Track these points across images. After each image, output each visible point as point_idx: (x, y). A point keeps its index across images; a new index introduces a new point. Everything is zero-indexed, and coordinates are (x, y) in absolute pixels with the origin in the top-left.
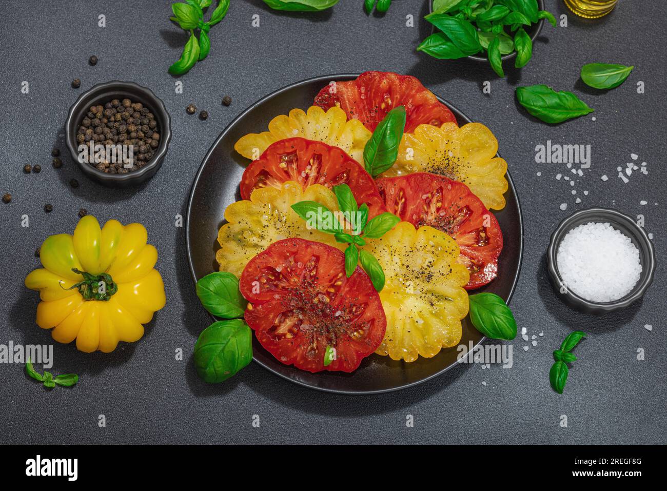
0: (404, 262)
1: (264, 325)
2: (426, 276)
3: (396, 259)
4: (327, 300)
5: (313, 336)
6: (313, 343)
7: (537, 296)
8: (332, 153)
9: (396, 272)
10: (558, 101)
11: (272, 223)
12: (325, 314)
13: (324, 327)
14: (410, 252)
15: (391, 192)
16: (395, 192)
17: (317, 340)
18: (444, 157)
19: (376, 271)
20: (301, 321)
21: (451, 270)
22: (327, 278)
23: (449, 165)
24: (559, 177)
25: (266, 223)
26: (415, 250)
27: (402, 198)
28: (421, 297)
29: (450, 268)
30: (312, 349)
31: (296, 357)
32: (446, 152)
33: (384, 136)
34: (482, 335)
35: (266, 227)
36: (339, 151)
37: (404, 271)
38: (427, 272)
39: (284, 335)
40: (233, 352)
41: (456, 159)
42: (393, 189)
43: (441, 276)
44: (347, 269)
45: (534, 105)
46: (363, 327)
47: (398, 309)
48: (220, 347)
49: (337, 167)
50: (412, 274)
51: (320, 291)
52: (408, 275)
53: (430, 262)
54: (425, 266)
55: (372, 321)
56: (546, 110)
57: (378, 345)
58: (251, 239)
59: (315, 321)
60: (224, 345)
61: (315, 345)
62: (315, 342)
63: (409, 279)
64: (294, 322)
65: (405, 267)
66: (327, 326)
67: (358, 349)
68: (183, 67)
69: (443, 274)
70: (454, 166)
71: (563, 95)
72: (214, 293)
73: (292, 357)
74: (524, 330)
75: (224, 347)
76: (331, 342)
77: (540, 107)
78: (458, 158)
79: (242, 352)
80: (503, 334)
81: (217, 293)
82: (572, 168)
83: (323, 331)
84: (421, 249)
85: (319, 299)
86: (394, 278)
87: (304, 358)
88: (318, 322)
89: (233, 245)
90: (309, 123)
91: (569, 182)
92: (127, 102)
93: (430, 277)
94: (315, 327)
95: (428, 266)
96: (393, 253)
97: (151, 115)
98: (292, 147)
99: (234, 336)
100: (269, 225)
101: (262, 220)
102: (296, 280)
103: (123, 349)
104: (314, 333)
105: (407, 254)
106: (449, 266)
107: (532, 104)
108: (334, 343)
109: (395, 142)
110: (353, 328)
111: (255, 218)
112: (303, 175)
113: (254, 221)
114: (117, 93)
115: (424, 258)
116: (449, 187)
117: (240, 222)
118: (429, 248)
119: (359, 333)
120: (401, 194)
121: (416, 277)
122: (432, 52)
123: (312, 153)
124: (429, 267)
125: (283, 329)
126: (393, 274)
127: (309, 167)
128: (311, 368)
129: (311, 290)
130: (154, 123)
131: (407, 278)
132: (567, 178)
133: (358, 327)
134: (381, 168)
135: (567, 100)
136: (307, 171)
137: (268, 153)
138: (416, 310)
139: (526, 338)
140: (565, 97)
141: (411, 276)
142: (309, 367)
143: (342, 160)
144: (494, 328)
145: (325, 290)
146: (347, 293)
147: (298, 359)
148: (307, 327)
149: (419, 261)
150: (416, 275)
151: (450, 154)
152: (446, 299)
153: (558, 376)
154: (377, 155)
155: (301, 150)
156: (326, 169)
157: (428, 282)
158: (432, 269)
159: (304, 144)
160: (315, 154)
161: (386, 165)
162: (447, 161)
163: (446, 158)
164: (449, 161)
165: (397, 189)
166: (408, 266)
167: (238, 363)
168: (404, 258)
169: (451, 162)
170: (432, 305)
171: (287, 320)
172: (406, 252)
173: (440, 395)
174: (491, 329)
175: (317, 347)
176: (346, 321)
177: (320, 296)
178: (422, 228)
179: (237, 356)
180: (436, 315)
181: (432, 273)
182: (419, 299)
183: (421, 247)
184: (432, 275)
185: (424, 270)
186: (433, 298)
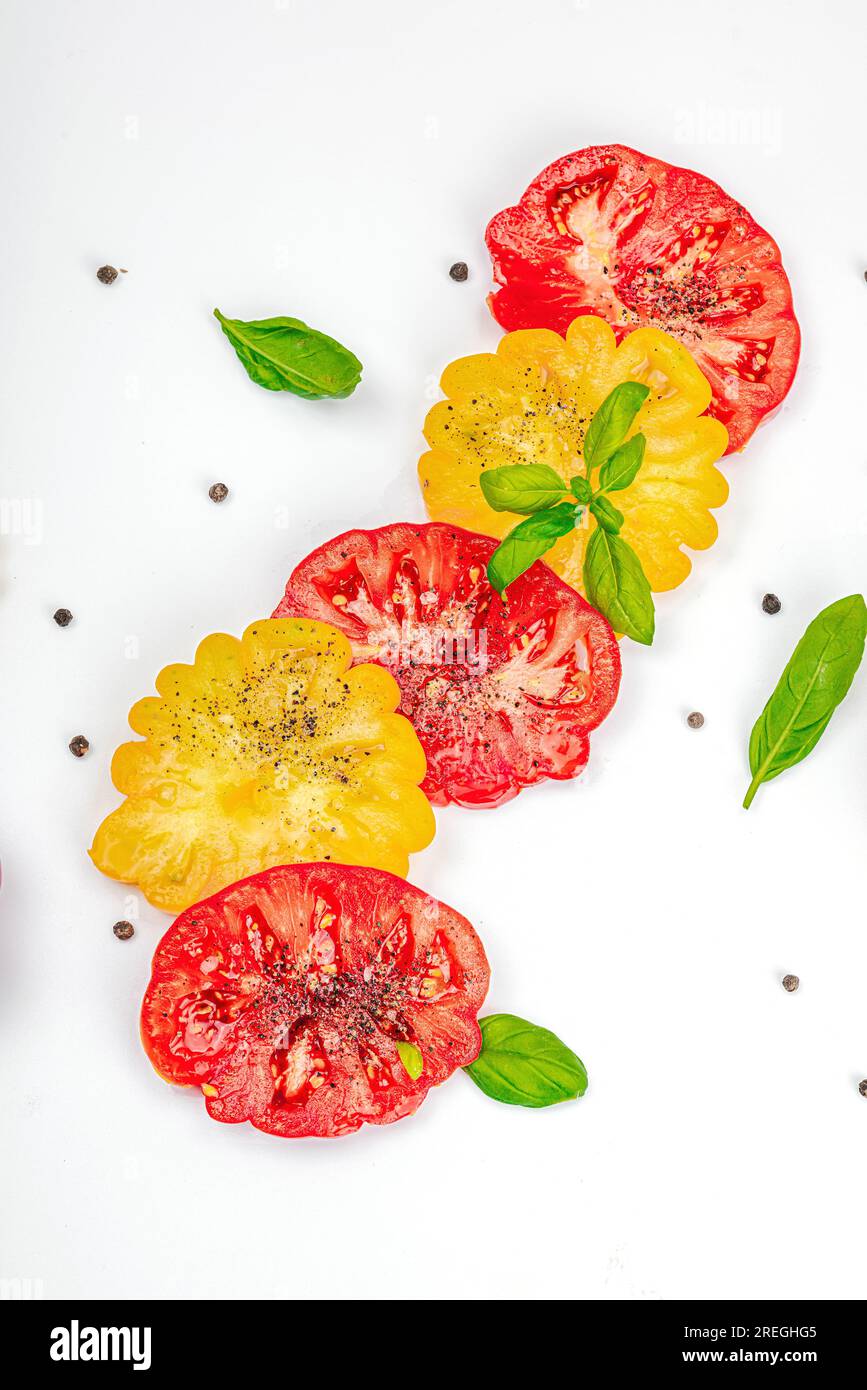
0: (246, 718)
2: (302, 727)
3: (226, 718)
9: (240, 744)
14: (246, 690)
21: (346, 687)
26: (254, 683)
28: (315, 775)
29: (341, 685)
37: (254, 736)
38: (299, 716)
43: (331, 709)
47: (282, 824)
50: (273, 736)
52: (264, 741)
53: (297, 692)
54: (290, 707)
63: (273, 750)
65: (251, 727)
69: (334, 704)
84: (265, 674)
86: (241, 757)
93: (311, 723)
95: (295, 702)
96: (213, 709)
105: (241, 698)
106: (339, 680)
115: (280, 690)
121: (284, 737)
124: (300, 703)
126: (236, 754)
131: (265, 748)
138: (320, 806)
141: (272, 741)
149: (274, 701)
150: (282, 733)
152: (367, 754)
157: (312, 735)
158: (310, 705)
166: (256, 724)
168: (241, 708)
170: (345, 780)
172: (239, 695)
180: (363, 798)
181: (311, 713)
182: (315, 781)
183: (263, 670)
184: (312, 716)
185: (293, 716)
186: (341, 765)
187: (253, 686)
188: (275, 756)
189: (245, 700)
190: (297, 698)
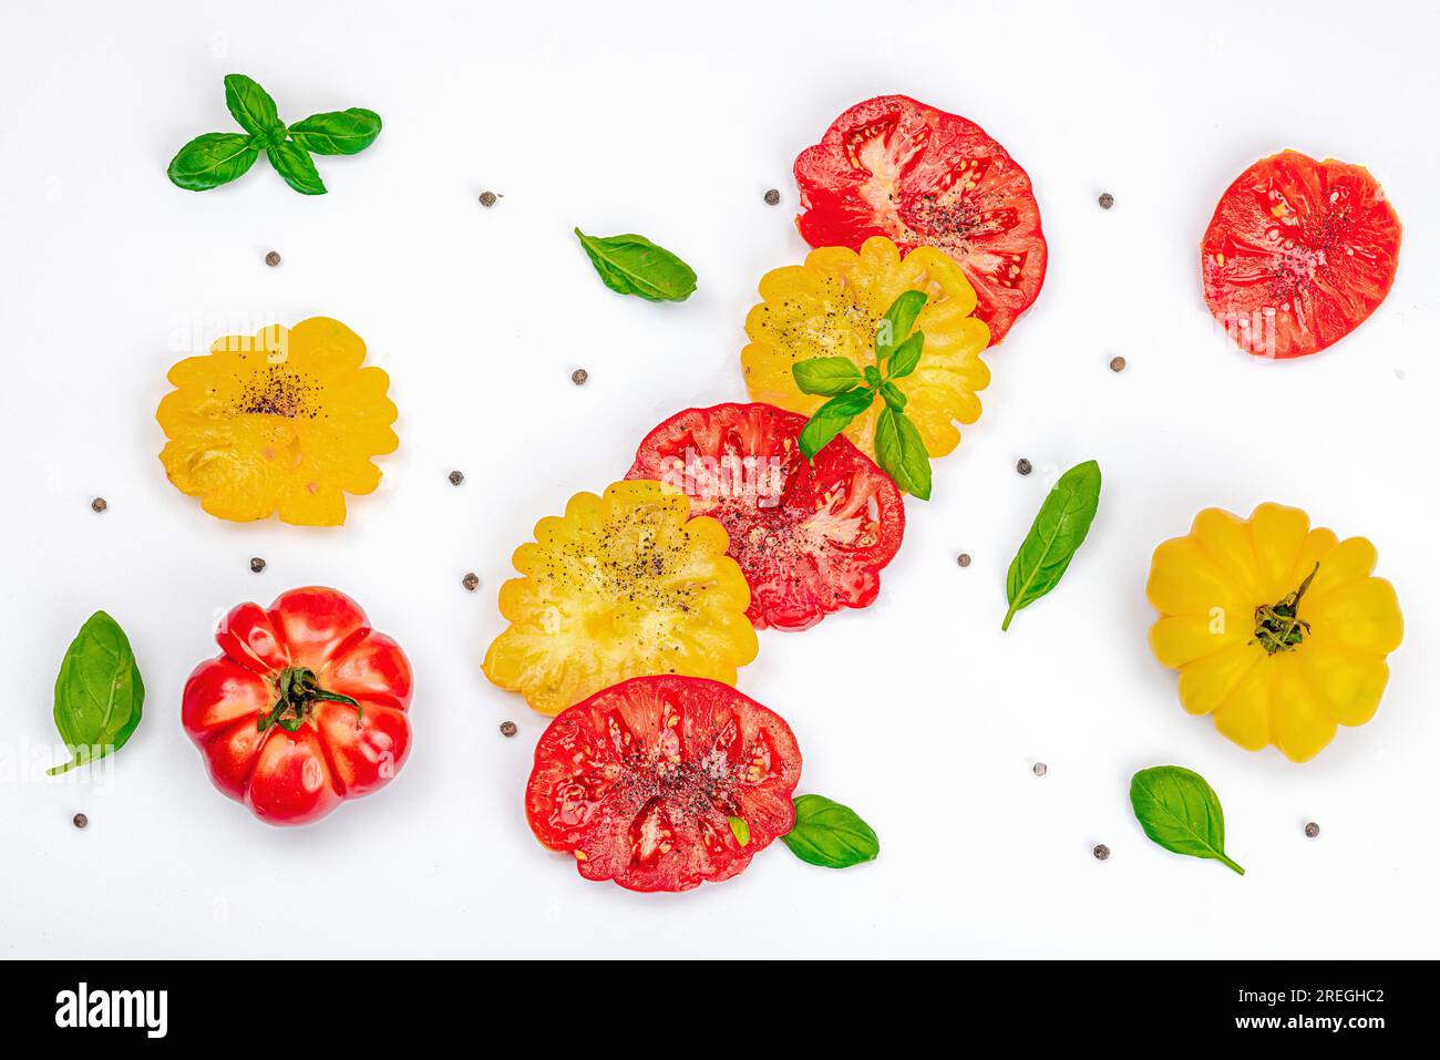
0: (606, 560)
2: (652, 567)
3: (591, 561)
9: (602, 582)
14: (607, 537)
21: (687, 535)
26: (613, 532)
28: (662, 604)
29: (683, 533)
37: (613, 574)
38: (649, 558)
43: (675, 553)
47: (636, 644)
50: (628, 574)
52: (621, 579)
53: (647, 539)
54: (641, 550)
63: (628, 585)
65: (610, 567)
69: (677, 548)
84: (621, 525)
86: (603, 592)
93: (658, 564)
95: (646, 547)
96: (580, 553)
105: (602, 544)
106: (681, 530)
115: (634, 538)
121: (637, 575)
124: (649, 548)
131: (623, 584)
138: (666, 629)
141: (627, 578)
149: (628, 546)
150: (635, 572)
152: (704, 588)
157: (660, 573)
158: (657, 550)
166: (614, 564)
168: (603, 551)
170: (686, 609)
172: (601, 541)
180: (701, 623)
181: (659, 556)
182: (662, 610)
183: (620, 521)
184: (660, 558)
185: (645, 558)
186: (683, 597)
187: (612, 534)
188: (629, 591)
189: (606, 545)
190: (647, 544)
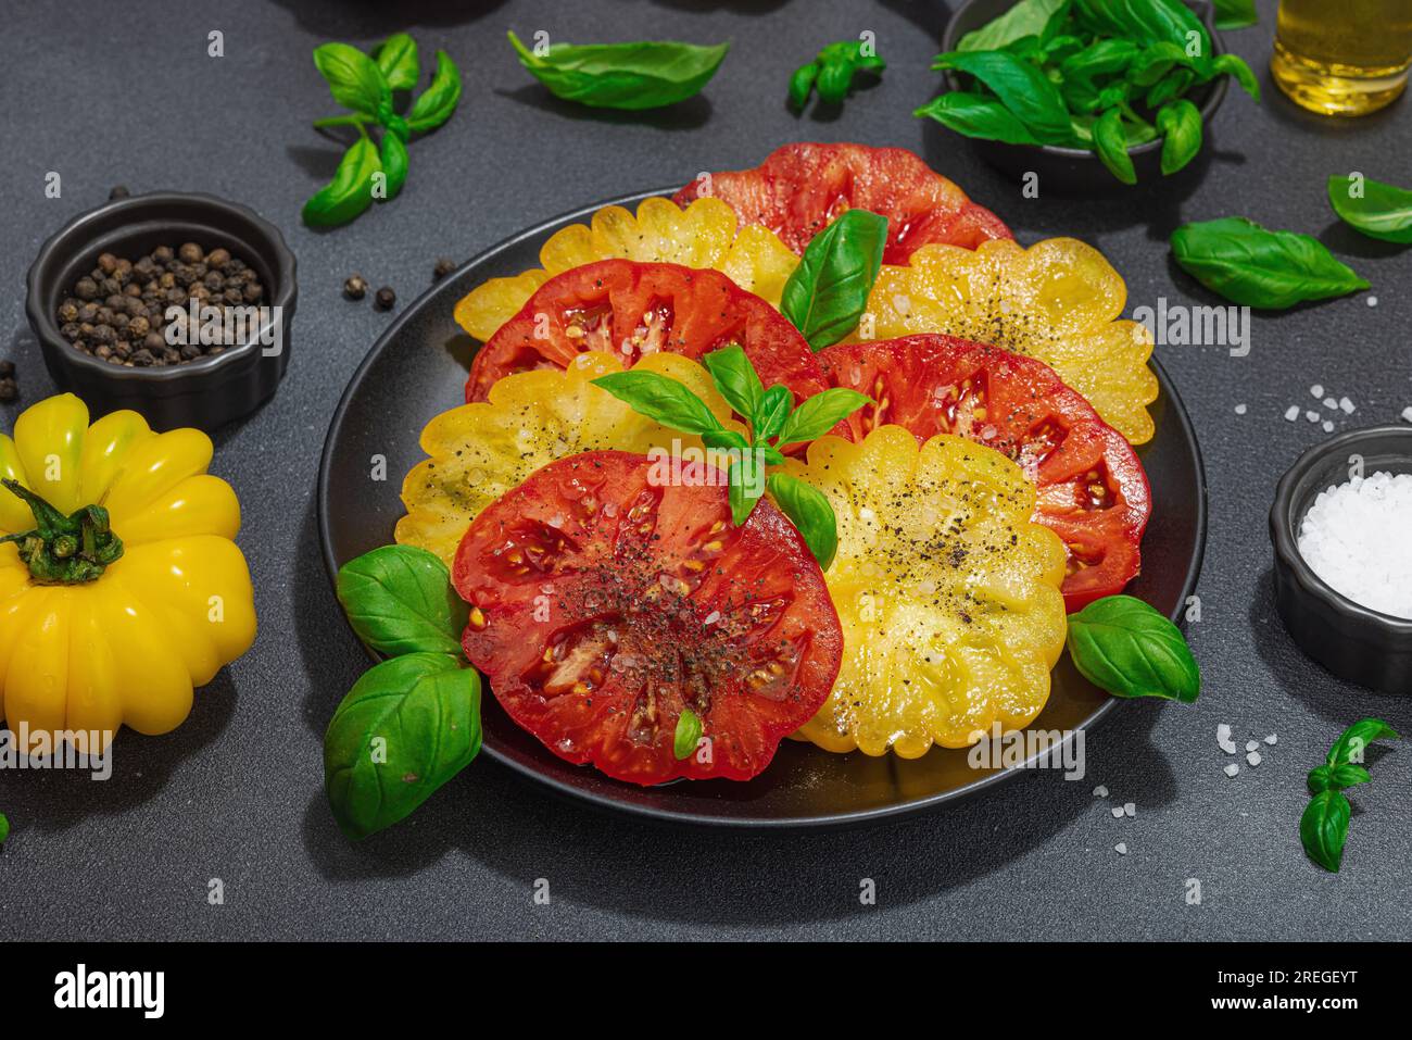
0: (888, 520)
1: (514, 662)
2: (948, 554)
3: (867, 513)
4: (683, 588)
5: (647, 684)
6: (646, 705)
7: (1254, 658)
8: (699, 285)
9: (870, 545)
10: (1276, 248)
11: (543, 447)
12: (677, 624)
13: (676, 660)
14: (905, 495)
15: (853, 380)
16: (862, 380)
17: (657, 695)
18: (989, 316)
19: (812, 501)
20: (613, 649)
21: (1014, 538)
22: (683, 536)
23: (1001, 335)
24: (1292, 413)
25: (528, 448)
26: (917, 491)
27: (882, 396)
28: (937, 602)
29: (1010, 534)
30: (645, 723)
31: (601, 743)
32: (992, 305)
33: (832, 250)
34: (1104, 696)
35: (527, 457)
36: (716, 279)
37: (890, 540)
38: (952, 543)
39: (567, 690)
40: (426, 710)
41: (1019, 322)
42: (858, 372)
43: (988, 552)
44: (736, 504)
45: (1216, 258)
46: (780, 653)
48: (394, 702)
49: (712, 320)
50: (912, 550)
51: (664, 567)
52: (899, 551)
53: (959, 520)
54: (945, 530)
55: (805, 638)
56: (1246, 269)
57: (824, 699)
58: (488, 488)
59: (650, 643)
60: (403, 696)
61: (651, 711)
62: (652, 701)
63: (904, 562)
64: (593, 651)
65: (891, 532)
66: (682, 656)
67: (767, 714)
68: (335, 197)
69: (993, 548)
70: (1015, 335)
71: (1291, 239)
72: (382, 583)
73: (589, 742)
74: (1224, 731)
75: (404, 700)
76: (695, 703)
77: (1233, 260)
78: (1026, 317)
79: (450, 715)
80: (1160, 677)
81: (389, 587)
82: (1324, 398)
83: (671, 671)
84: (933, 488)
85: (662, 586)
86: (864, 558)
87: (622, 745)
88: (658, 647)
89: (440, 506)
90: (641, 237)
91: (1319, 424)
92: (193, 251)
93: (958, 557)
94: (652, 661)
95: (952, 529)
96: (858, 499)
97: (250, 274)
98: (598, 284)
99: (432, 675)
100: (534, 450)
101: (517, 442)
102: (601, 545)
103: (139, 775)
104: (649, 677)
105: (896, 500)
106: (1010, 529)
107: (1212, 255)
108: (704, 705)
109: (859, 264)
110: (755, 657)
111: (500, 442)
112: (627, 349)
113: (497, 448)
114: (167, 225)
115: (943, 510)
116: (1004, 370)
117: (459, 453)
118: (953, 486)
119: (769, 671)
120: (880, 386)
121: (922, 556)
122: (952, 119)
123: (649, 294)
124: (957, 532)
125: (565, 675)
126: (860, 550)
127: (641, 331)
128: (642, 774)
129: (642, 566)
130: (255, 289)
131: (897, 557)
132: (1313, 416)
133: (767, 656)
134: (827, 332)
135: (1300, 248)
136: (636, 340)
137: (536, 303)
138: (923, 633)
139: (1231, 748)
140: (1295, 243)
141: (907, 553)
142: (636, 768)
143: (723, 298)
144: (1137, 665)
145: (677, 565)
146: (738, 567)
147: (605, 747)
148: (629, 662)
149: (929, 518)
150: (923, 550)
151: (1005, 309)
152: (1004, 608)
153: (1321, 819)
154: (814, 303)
155: (620, 287)
156: (683, 332)
157: (956, 566)
159: (628, 273)
160: (655, 296)
161: (838, 321)
162: (996, 326)
163: (994, 316)
164: (1001, 324)
165: (870, 374)
166: (898, 531)
167: (438, 741)
168: (890, 512)
169: (1007, 328)
170: (967, 620)
171: (576, 650)
172: (895, 496)
173: (1001, 876)
174: (1128, 668)
175: (657, 716)
176: (732, 640)
177: (664, 579)
178: (934, 441)
179: (437, 723)
180: (979, 643)
181: (964, 546)
182: (932, 608)
183: (933, 483)
184: (964, 549)
185: (943, 540)
186: (970, 604)
187: (915, 494)
188: (904, 568)
189: (899, 504)
190: (956, 526)
